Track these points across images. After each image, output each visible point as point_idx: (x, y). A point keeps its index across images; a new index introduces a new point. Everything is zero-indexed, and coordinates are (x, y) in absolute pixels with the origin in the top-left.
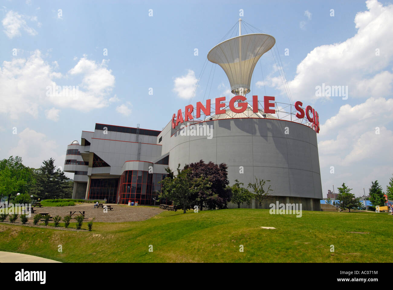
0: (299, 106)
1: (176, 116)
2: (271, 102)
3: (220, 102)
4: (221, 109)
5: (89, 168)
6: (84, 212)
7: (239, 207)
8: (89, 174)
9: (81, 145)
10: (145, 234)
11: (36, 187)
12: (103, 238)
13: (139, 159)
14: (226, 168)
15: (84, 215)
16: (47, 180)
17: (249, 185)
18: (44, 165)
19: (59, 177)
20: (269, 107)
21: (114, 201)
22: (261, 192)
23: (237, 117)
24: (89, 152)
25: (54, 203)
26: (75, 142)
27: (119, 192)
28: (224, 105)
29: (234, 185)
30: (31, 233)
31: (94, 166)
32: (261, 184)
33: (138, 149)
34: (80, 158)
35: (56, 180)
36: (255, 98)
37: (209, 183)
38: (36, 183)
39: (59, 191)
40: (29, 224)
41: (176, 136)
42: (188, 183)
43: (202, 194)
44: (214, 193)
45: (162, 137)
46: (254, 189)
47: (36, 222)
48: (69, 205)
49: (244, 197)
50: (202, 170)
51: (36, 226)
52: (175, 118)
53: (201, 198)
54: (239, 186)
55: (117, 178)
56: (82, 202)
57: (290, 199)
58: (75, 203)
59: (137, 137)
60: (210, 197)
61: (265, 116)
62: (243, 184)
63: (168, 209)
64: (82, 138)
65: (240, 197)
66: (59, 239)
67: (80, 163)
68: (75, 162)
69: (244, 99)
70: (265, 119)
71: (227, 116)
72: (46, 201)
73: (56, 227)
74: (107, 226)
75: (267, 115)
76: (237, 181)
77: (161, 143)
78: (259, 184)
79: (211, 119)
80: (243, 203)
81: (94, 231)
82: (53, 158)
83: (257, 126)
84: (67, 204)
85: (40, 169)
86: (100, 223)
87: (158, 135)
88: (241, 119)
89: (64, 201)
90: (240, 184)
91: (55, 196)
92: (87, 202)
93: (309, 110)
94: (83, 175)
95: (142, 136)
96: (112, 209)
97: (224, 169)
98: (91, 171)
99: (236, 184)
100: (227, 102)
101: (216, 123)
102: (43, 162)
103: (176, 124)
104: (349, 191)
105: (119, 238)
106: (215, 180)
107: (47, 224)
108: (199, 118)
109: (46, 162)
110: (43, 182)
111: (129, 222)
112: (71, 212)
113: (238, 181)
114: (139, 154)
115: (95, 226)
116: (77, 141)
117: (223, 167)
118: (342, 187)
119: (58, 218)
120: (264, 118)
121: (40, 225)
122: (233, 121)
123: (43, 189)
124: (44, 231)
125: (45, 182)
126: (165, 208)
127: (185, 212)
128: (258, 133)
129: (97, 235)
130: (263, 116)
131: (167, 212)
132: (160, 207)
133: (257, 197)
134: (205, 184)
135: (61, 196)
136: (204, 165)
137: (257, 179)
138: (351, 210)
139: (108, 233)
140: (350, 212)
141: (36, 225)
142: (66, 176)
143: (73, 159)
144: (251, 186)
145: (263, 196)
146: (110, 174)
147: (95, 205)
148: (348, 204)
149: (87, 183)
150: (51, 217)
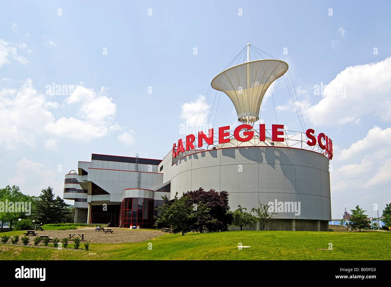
0: (311, 133)
1: (177, 145)
2: (279, 130)
3: (224, 131)
4: (225, 138)
5: (88, 196)
6: (83, 235)
7: (241, 230)
8: (89, 201)
9: (79, 175)
10: (136, 252)
11: (37, 213)
12: (98, 256)
13: (140, 186)
14: (227, 195)
15: (83, 238)
16: (47, 207)
17: (252, 209)
18: (43, 194)
19: (59, 204)
20: (278, 135)
21: (116, 225)
22: (265, 216)
23: (242, 146)
24: (87, 181)
25: (55, 227)
26: (72, 172)
27: (120, 217)
28: (228, 134)
29: (236, 210)
30: (32, 253)
31: (94, 193)
32: (265, 209)
33: (138, 177)
34: (79, 187)
35: (56, 206)
36: (262, 127)
37: (207, 209)
38: (37, 210)
39: (60, 216)
40: (30, 245)
41: (177, 165)
42: (186, 210)
43: (201, 219)
44: (212, 218)
45: (163, 166)
46: (258, 213)
47: (36, 244)
48: (71, 229)
49: (247, 221)
50: (201, 197)
51: (37, 247)
52: (176, 147)
53: (200, 222)
54: (242, 211)
55: (118, 204)
56: (83, 226)
57: (296, 221)
58: (77, 227)
59: (137, 167)
60: (209, 221)
61: (273, 144)
62: (246, 209)
63: (169, 232)
64: (79, 168)
65: (243, 221)
66: (57, 257)
67: (79, 191)
68: (74, 190)
69: (250, 127)
70: (273, 148)
71: (231, 145)
72: (48, 225)
73: (55, 247)
74: (104, 247)
75: (275, 143)
76: (239, 206)
77: (162, 172)
78: (263, 209)
79: (214, 148)
80: (245, 226)
81: (91, 250)
82: (51, 187)
83: (263, 155)
84: (68, 228)
85: (40, 197)
86: (98, 244)
87: (159, 164)
88: (247, 148)
89: (66, 225)
90: (243, 209)
91: (57, 221)
92: (88, 226)
93: (322, 138)
94: (83, 202)
95: (142, 165)
96: (112, 232)
97: (225, 196)
98: (90, 198)
99: (239, 209)
100: (231, 131)
101: (219, 152)
102: (42, 191)
103: (177, 154)
104: (363, 213)
105: (112, 256)
106: (215, 206)
107: (46, 245)
108: (201, 148)
109: (44, 191)
110: (43, 208)
111: (127, 243)
112: (70, 235)
113: (241, 206)
114: (139, 182)
115: (93, 247)
116: (75, 171)
117: (224, 195)
118: (356, 209)
119: (57, 240)
120: (272, 146)
121: (41, 245)
122: (238, 150)
123: (44, 215)
124: (44, 251)
125: (46, 209)
126: (167, 231)
127: (183, 235)
128: (265, 161)
129: (93, 254)
130: (271, 144)
131: (168, 234)
132: (163, 230)
133: (261, 220)
134: (204, 210)
135: (63, 220)
136: (204, 192)
137: (261, 205)
138: (362, 230)
139: (102, 252)
140: (360, 231)
141: (36, 245)
142: (66, 203)
143: (72, 187)
144: (255, 211)
145: (267, 219)
146: (110, 201)
147: (96, 229)
148: (359, 224)
149: (88, 209)
150: (51, 240)
